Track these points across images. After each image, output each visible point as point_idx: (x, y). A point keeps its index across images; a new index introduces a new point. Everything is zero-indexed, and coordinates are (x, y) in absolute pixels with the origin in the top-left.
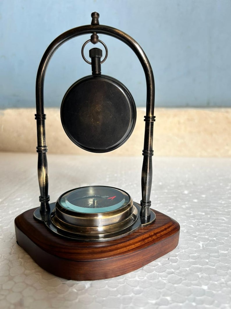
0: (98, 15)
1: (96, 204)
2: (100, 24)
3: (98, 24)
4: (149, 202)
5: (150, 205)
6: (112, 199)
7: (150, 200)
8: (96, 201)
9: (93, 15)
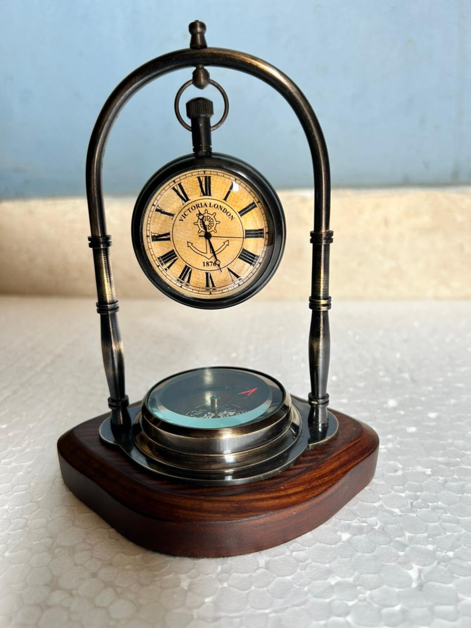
0: (203, 26)
1: (216, 406)
2: (209, 45)
3: (204, 46)
4: (326, 397)
5: (327, 403)
6: (249, 395)
7: (328, 392)
8: (216, 400)
9: (192, 27)
